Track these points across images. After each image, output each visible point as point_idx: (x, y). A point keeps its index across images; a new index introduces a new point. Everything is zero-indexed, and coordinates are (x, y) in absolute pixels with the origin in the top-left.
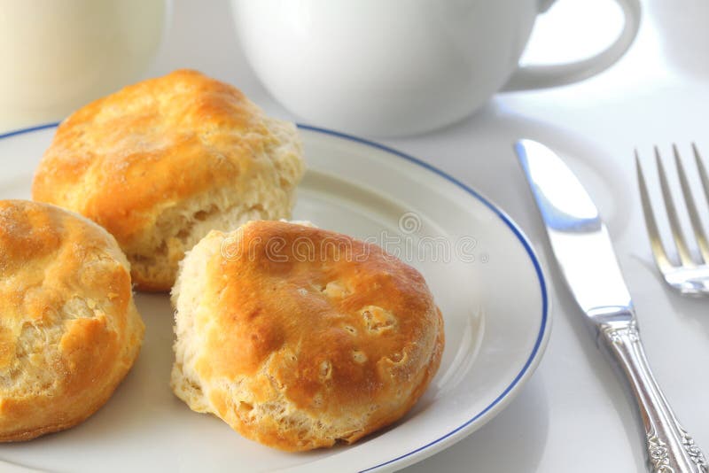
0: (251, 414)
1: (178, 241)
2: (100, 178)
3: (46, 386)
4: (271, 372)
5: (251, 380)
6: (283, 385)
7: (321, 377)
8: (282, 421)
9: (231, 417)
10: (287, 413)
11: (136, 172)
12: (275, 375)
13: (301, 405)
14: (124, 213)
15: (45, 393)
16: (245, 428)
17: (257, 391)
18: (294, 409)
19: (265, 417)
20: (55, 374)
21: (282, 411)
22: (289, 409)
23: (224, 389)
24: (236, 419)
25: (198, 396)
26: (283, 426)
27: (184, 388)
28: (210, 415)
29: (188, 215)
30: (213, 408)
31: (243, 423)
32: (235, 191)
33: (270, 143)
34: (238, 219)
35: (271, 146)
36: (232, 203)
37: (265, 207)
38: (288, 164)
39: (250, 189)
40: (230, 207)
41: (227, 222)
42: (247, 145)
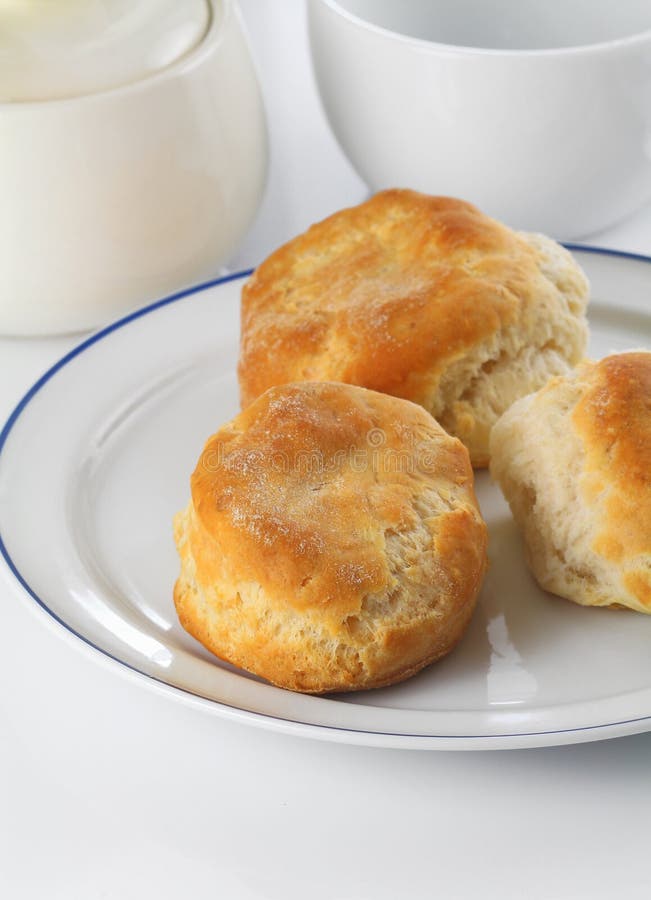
1: (466, 404)
2: (353, 342)
3: (433, 604)
11: (402, 326)
14: (399, 379)
15: (434, 613)
20: (440, 588)
25: (592, 587)
27: (569, 581)
29: (475, 368)
30: (620, 597)
32: (524, 328)
33: (541, 262)
34: (532, 363)
35: (545, 266)
36: (523, 343)
37: (560, 341)
38: (571, 284)
39: (540, 322)
40: (521, 349)
41: (520, 370)
42: (521, 268)
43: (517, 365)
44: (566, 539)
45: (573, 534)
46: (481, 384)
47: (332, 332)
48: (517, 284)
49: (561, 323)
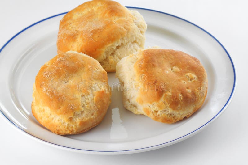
0: (158, 114)
1: (112, 57)
2: (83, 40)
3: (92, 115)
4: (164, 100)
5: (157, 103)
6: (168, 104)
7: (180, 99)
8: (168, 115)
9: (151, 116)
10: (170, 112)
11: (96, 36)
12: (165, 101)
13: (174, 109)
14: (94, 50)
15: (92, 117)
16: (156, 118)
17: (160, 107)
18: (172, 111)
19: (162, 114)
20: (94, 110)
21: (168, 112)
22: (170, 111)
23: (148, 107)
24: (153, 116)
25: (136, 109)
26: (169, 116)
27: (131, 107)
28: (142, 115)
29: (114, 48)
30: (143, 112)
31: (155, 117)
32: (128, 37)
33: (135, 20)
34: (130, 47)
35: (135, 21)
36: (127, 41)
37: (138, 41)
38: (141, 26)
39: (132, 36)
40: (127, 43)
41: (126, 48)
42: (128, 22)
43: (126, 47)
44: (130, 97)
45: (132, 96)
46: (116, 51)
47: (79, 36)
48: (126, 26)
49: (138, 36)
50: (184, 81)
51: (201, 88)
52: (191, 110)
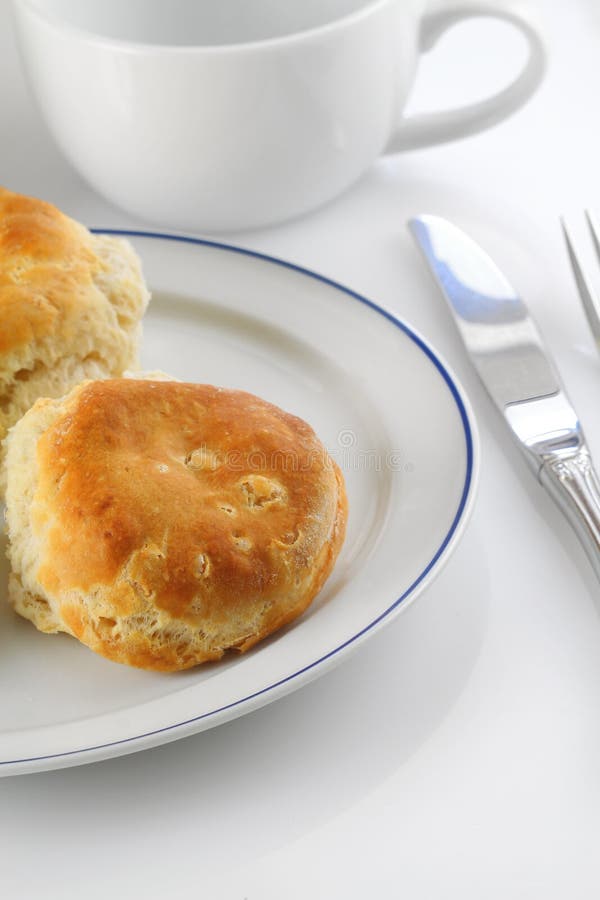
0: (115, 630)
4: (134, 576)
5: (109, 589)
6: (150, 592)
7: (198, 575)
8: (154, 635)
9: (89, 637)
10: (159, 625)
12: (139, 580)
13: (176, 613)
16: (109, 649)
17: (118, 602)
18: (168, 620)
19: (132, 633)
21: (153, 623)
22: (162, 621)
23: (76, 603)
24: (97, 639)
25: (45, 612)
26: (157, 642)
27: (26, 604)
28: (63, 634)
29: (7, 377)
30: (64, 627)
31: (105, 643)
32: (62, 339)
33: (100, 272)
34: (71, 373)
35: (101, 275)
36: (60, 354)
37: (103, 354)
38: (125, 296)
39: (81, 334)
40: (59, 360)
41: (57, 380)
42: (71, 279)
43: (54, 375)
44: (21, 563)
46: (17, 391)
48: (59, 295)
49: (106, 337)
50: (227, 507)
51: (297, 535)
52: (253, 620)
